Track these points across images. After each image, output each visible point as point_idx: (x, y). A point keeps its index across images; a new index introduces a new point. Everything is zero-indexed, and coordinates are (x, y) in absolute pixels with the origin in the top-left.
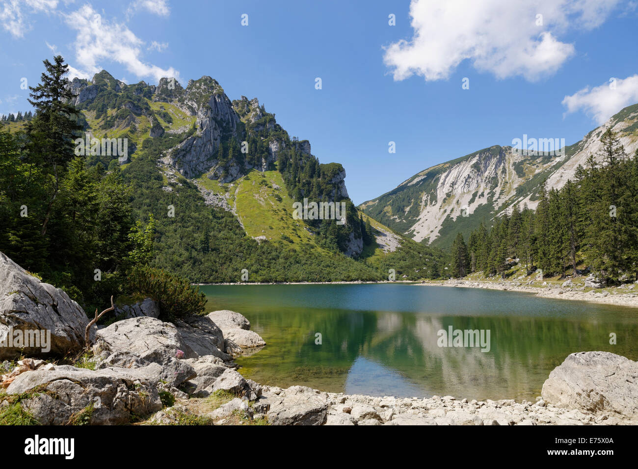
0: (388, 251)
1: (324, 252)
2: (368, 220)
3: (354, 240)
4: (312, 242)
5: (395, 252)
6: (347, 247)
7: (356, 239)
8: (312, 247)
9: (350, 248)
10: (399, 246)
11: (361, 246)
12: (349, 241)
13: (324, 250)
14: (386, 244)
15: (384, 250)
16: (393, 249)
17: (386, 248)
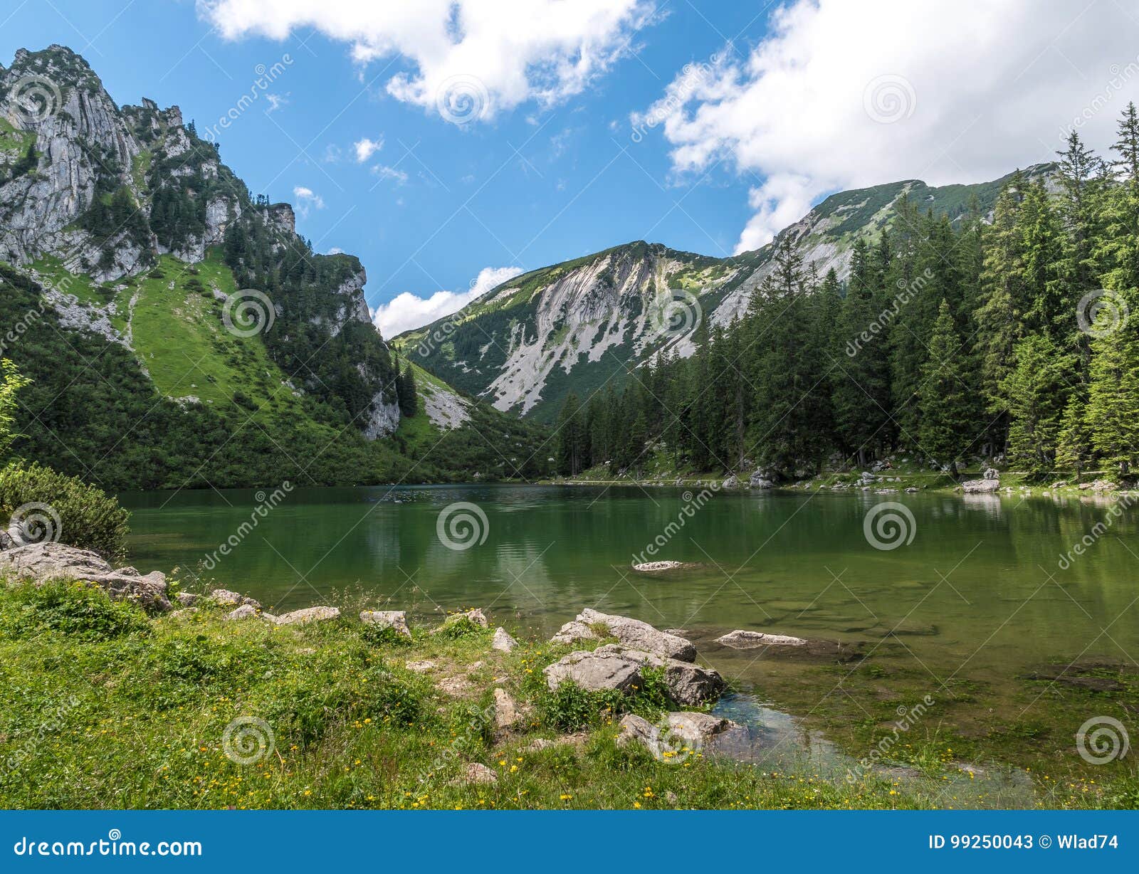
0: (447, 427)
1: (322, 429)
2: (409, 370)
3: (382, 406)
4: (297, 410)
5: (460, 429)
6: (369, 420)
7: (385, 404)
8: (299, 419)
9: (374, 423)
10: (468, 419)
11: (397, 418)
12: (372, 408)
13: (322, 426)
14: (444, 414)
15: (440, 426)
16: (456, 425)
17: (443, 421)
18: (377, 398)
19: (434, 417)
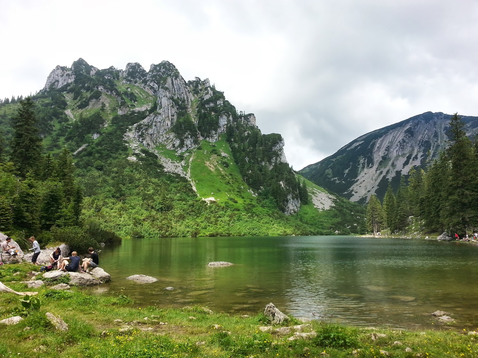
0: (322, 209)
1: (264, 211)
2: (304, 183)
3: (292, 200)
4: (254, 203)
5: (329, 210)
6: (286, 206)
7: (293, 199)
8: (254, 206)
9: (288, 207)
10: (333, 205)
11: (299, 205)
12: (287, 201)
13: (264, 209)
14: (321, 203)
15: (319, 209)
16: (327, 208)
17: (321, 207)
18: (289, 197)
19: (316, 204)
